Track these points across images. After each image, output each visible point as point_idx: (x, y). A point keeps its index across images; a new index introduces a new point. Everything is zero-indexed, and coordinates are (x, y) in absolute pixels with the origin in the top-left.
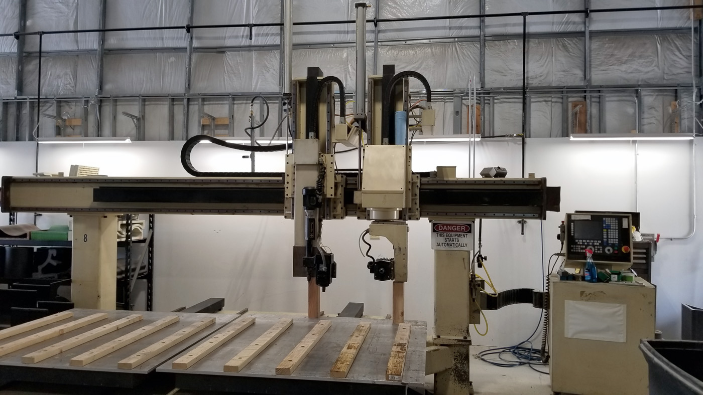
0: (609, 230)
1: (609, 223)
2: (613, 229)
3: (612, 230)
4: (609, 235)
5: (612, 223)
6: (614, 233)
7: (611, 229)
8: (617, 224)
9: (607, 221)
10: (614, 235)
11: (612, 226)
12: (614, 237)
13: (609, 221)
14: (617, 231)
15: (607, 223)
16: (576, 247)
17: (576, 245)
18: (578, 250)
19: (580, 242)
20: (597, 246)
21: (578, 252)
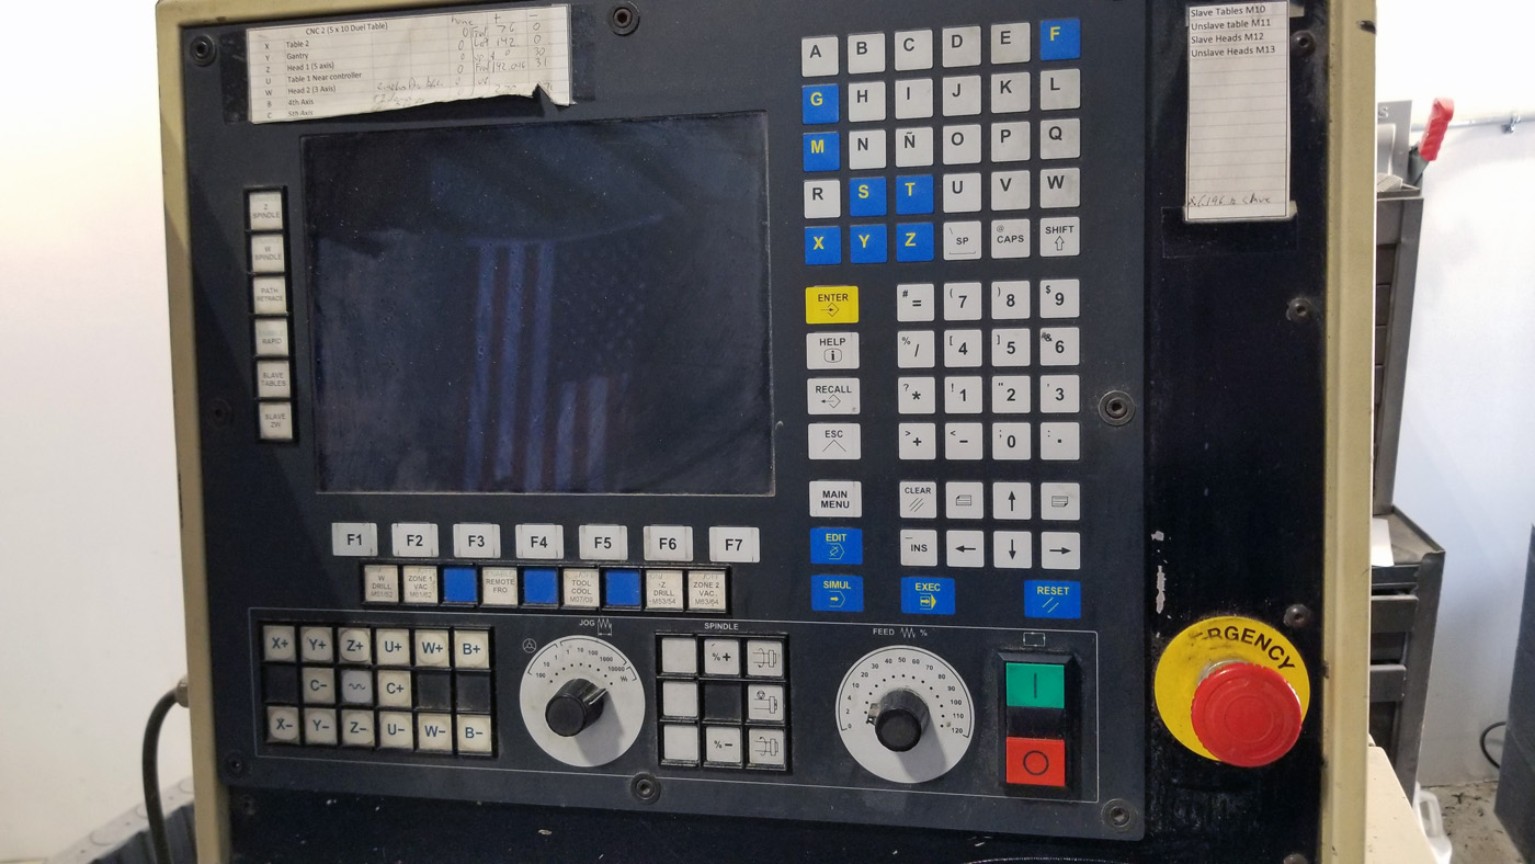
0: (913, 301)
1: (916, 151)
2: (986, 270)
3: (963, 299)
4: (914, 395)
5: (964, 146)
6: (1012, 347)
7: (940, 272)
8: (1065, 141)
9: (866, 104)
10: (1011, 394)
11: (962, 194)
12: (1011, 443)
13: (915, 100)
14: (1062, 298)
15: (867, 153)
16: (338, 666)
17: (337, 624)
18: (375, 708)
19: (401, 564)
20: (689, 623)
21: (376, 750)
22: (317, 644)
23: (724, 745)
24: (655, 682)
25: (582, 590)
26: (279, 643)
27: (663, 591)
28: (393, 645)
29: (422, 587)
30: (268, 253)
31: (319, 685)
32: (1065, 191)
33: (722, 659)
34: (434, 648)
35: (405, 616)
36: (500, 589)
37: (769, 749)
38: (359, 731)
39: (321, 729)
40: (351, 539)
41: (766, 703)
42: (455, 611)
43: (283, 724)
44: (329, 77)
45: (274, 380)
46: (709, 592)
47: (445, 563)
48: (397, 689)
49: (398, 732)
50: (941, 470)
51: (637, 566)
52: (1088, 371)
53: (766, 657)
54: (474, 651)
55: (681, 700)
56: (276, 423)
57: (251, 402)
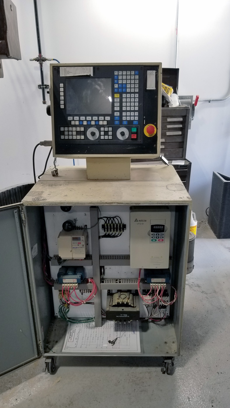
0: (124, 95)
1: (124, 82)
2: (130, 93)
3: (128, 95)
4: (124, 104)
5: (129, 82)
6: (133, 100)
7: (126, 93)
8: (137, 82)
9: (120, 77)
10: (132, 104)
11: (128, 86)
12: (132, 109)
13: (124, 77)
14: (137, 95)
15: (120, 82)
16: (68, 131)
17: (68, 127)
18: (72, 135)
19: (75, 121)
20: (103, 126)
21: (72, 139)
22: (66, 129)
23: (106, 137)
24: (100, 131)
25: (93, 123)
26: (62, 129)
27: (101, 123)
28: (74, 129)
29: (77, 123)
30: (62, 90)
31: (66, 133)
32: (137, 86)
33: (106, 129)
34: (78, 129)
35: (75, 126)
36: (85, 123)
37: (110, 137)
38: (70, 137)
39: (66, 138)
40: (70, 118)
41: (110, 133)
42: (80, 125)
43: (62, 137)
44: (69, 72)
45: (62, 102)
46: (105, 123)
47: (80, 121)
48: (74, 133)
49: (75, 138)
50: (126, 111)
51: (98, 121)
52: (139, 102)
53: (110, 129)
54: (82, 129)
55: (102, 133)
56: (62, 107)
57: (59, 105)
